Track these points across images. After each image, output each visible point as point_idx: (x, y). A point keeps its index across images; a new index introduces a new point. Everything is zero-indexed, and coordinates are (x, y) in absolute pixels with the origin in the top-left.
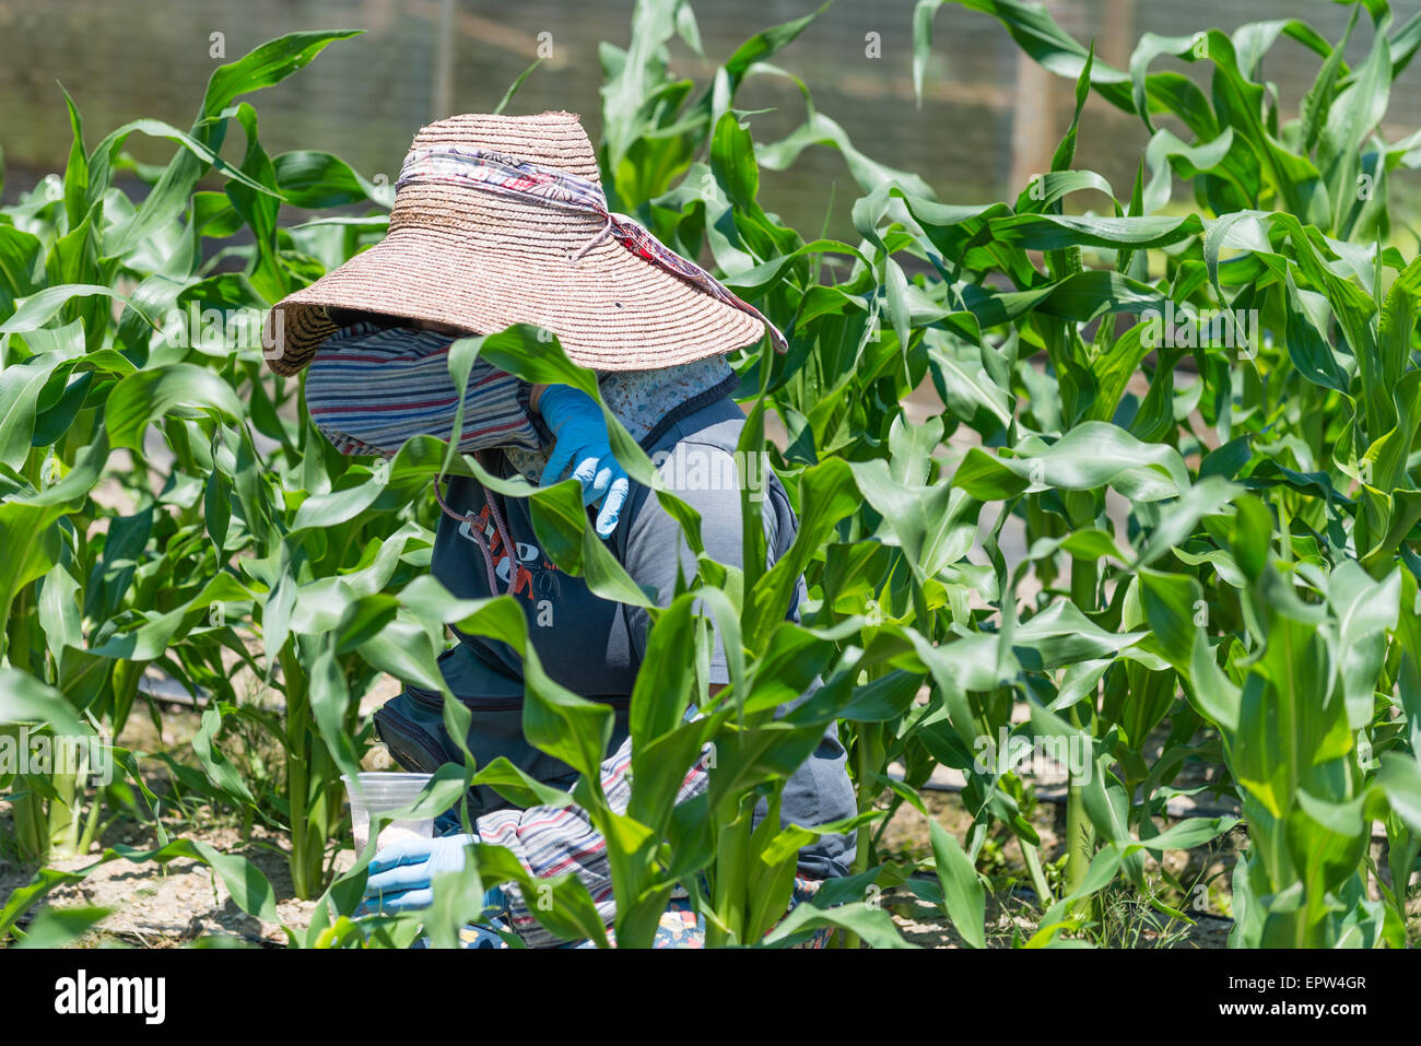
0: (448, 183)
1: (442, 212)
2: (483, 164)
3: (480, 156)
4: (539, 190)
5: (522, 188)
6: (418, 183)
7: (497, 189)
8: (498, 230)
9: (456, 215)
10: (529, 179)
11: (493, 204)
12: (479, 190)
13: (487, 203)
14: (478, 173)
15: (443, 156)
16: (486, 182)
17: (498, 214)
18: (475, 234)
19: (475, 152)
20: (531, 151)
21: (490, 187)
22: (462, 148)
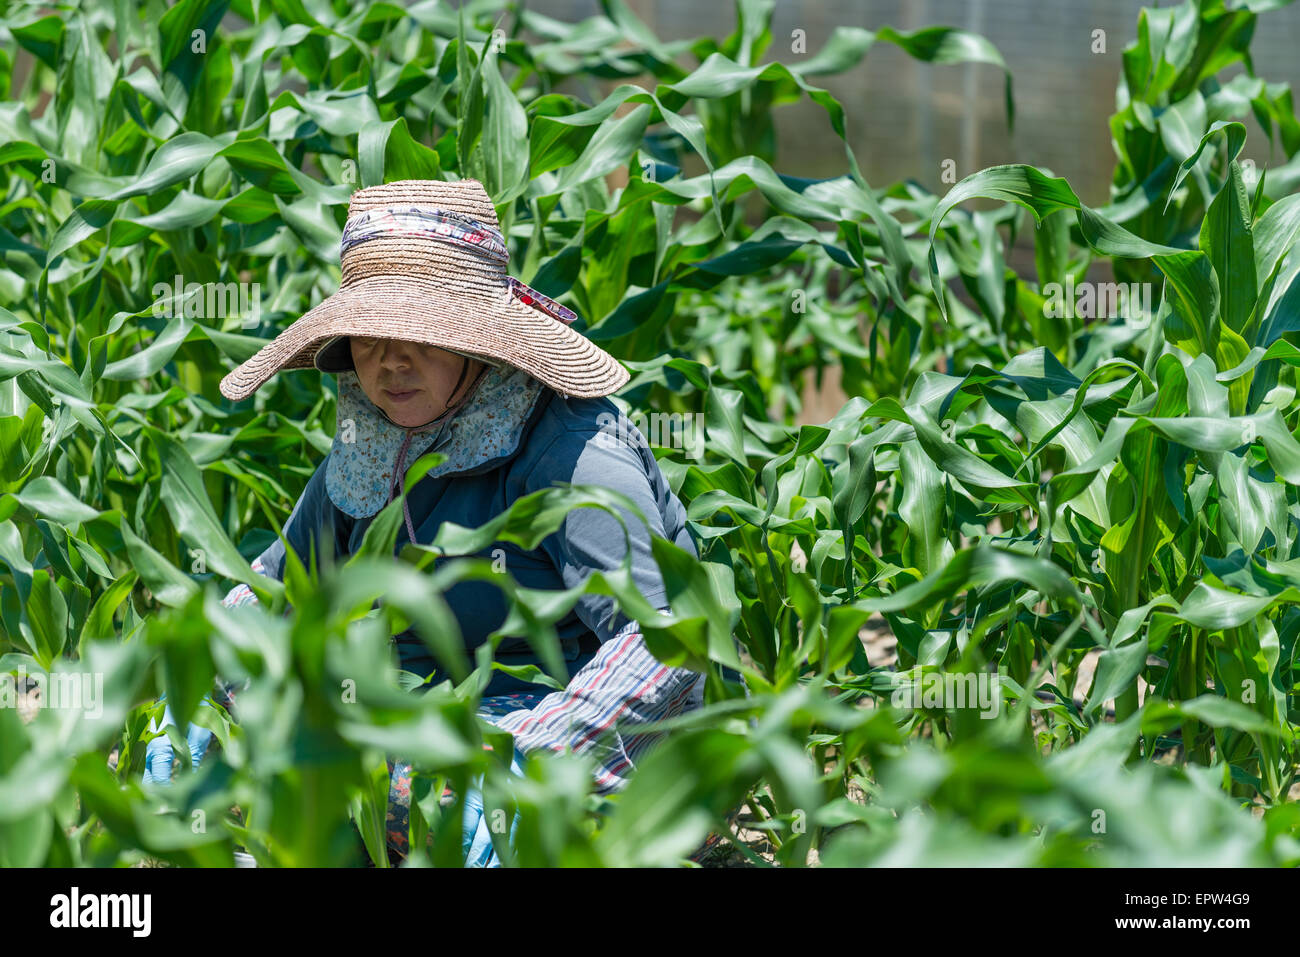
0: (418, 236)
1: (419, 262)
2: (444, 222)
3: (440, 214)
4: (486, 243)
5: (476, 242)
6: (386, 238)
7: (460, 242)
8: (462, 277)
9: (431, 264)
10: (478, 233)
11: (457, 255)
12: (444, 242)
13: (453, 254)
14: (444, 229)
15: (407, 214)
16: (451, 236)
17: (461, 263)
18: (447, 280)
19: (436, 212)
20: (474, 210)
21: (455, 241)
22: (424, 208)
